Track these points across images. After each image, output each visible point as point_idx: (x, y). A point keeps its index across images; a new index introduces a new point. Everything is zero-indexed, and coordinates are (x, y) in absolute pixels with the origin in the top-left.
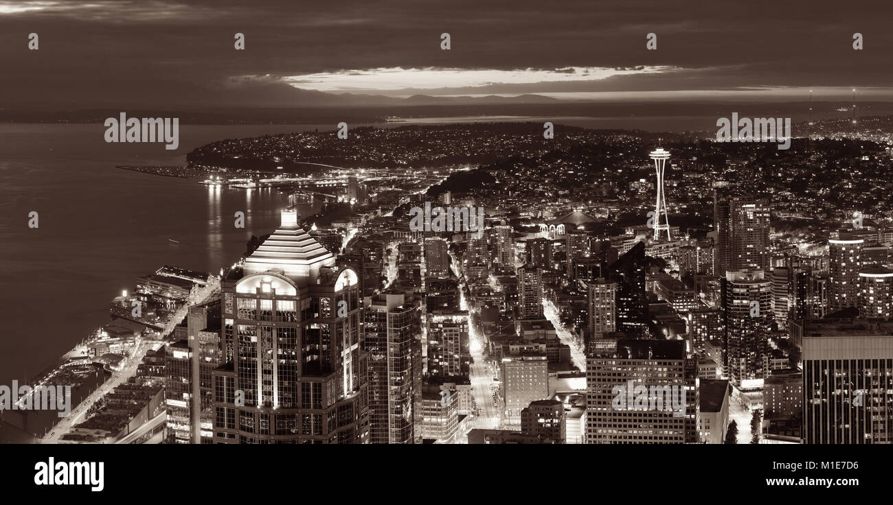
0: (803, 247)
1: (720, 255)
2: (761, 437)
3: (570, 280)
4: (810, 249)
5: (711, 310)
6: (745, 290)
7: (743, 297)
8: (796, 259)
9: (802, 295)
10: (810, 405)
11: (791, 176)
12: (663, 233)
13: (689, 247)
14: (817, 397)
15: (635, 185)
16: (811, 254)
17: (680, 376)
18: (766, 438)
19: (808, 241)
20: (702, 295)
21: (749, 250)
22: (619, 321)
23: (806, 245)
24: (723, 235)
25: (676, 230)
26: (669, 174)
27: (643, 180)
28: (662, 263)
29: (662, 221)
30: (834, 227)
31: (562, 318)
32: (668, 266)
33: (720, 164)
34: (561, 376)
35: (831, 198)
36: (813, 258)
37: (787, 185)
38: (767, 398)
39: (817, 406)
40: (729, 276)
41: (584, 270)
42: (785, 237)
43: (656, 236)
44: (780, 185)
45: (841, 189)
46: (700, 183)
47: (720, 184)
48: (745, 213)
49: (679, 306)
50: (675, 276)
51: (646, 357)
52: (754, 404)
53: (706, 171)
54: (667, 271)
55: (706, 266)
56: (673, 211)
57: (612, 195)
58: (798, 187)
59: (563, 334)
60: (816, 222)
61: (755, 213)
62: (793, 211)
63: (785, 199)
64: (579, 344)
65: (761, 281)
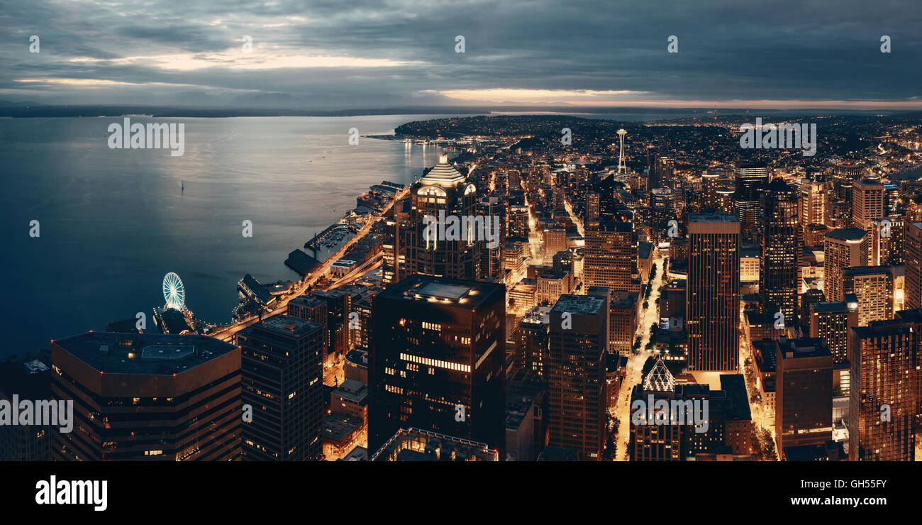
0: (690, 178)
1: (650, 182)
2: (668, 272)
3: (577, 192)
4: (693, 179)
5: (645, 208)
6: (661, 199)
7: (660, 202)
8: (686, 184)
9: (689, 201)
10: (692, 256)
11: (684, 143)
12: (623, 170)
13: (635, 177)
14: (695, 252)
15: (609, 146)
16: (693, 181)
17: (630, 240)
18: (672, 272)
19: (692, 175)
20: (641, 200)
21: (664, 179)
22: (601, 212)
23: (691, 177)
24: (651, 171)
25: (629, 169)
26: (626, 141)
27: (613, 144)
28: (622, 185)
29: (622, 164)
30: (705, 168)
31: (573, 210)
32: (625, 186)
33: (651, 138)
34: (573, 239)
35: (704, 154)
36: (694, 183)
37: (682, 149)
38: (671, 252)
39: (695, 257)
40: (654, 191)
41: (585, 187)
42: (681, 173)
43: (619, 171)
44: (679, 148)
45: (708, 150)
46: (640, 146)
47: (650, 147)
48: (662, 162)
49: (629, 205)
50: (628, 191)
51: (614, 230)
52: (665, 255)
53: (644, 140)
54: (624, 188)
55: (643, 187)
56: (627, 159)
57: (598, 150)
58: (688, 149)
59: (574, 219)
60: (696, 166)
61: (667, 161)
62: (685, 161)
63: (681, 154)
64: (581, 223)
65: (669, 194)
